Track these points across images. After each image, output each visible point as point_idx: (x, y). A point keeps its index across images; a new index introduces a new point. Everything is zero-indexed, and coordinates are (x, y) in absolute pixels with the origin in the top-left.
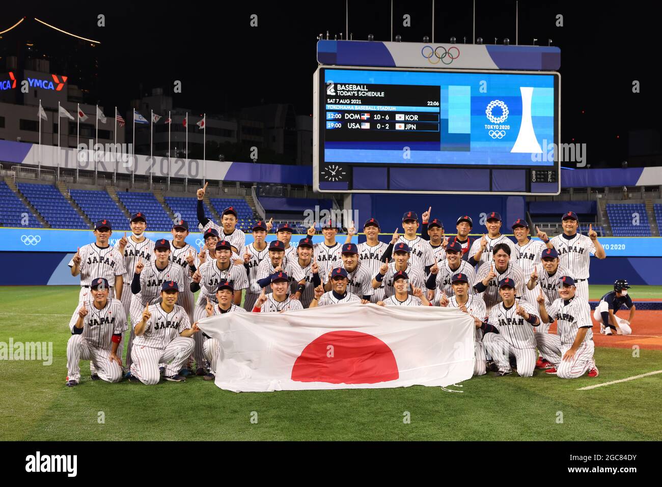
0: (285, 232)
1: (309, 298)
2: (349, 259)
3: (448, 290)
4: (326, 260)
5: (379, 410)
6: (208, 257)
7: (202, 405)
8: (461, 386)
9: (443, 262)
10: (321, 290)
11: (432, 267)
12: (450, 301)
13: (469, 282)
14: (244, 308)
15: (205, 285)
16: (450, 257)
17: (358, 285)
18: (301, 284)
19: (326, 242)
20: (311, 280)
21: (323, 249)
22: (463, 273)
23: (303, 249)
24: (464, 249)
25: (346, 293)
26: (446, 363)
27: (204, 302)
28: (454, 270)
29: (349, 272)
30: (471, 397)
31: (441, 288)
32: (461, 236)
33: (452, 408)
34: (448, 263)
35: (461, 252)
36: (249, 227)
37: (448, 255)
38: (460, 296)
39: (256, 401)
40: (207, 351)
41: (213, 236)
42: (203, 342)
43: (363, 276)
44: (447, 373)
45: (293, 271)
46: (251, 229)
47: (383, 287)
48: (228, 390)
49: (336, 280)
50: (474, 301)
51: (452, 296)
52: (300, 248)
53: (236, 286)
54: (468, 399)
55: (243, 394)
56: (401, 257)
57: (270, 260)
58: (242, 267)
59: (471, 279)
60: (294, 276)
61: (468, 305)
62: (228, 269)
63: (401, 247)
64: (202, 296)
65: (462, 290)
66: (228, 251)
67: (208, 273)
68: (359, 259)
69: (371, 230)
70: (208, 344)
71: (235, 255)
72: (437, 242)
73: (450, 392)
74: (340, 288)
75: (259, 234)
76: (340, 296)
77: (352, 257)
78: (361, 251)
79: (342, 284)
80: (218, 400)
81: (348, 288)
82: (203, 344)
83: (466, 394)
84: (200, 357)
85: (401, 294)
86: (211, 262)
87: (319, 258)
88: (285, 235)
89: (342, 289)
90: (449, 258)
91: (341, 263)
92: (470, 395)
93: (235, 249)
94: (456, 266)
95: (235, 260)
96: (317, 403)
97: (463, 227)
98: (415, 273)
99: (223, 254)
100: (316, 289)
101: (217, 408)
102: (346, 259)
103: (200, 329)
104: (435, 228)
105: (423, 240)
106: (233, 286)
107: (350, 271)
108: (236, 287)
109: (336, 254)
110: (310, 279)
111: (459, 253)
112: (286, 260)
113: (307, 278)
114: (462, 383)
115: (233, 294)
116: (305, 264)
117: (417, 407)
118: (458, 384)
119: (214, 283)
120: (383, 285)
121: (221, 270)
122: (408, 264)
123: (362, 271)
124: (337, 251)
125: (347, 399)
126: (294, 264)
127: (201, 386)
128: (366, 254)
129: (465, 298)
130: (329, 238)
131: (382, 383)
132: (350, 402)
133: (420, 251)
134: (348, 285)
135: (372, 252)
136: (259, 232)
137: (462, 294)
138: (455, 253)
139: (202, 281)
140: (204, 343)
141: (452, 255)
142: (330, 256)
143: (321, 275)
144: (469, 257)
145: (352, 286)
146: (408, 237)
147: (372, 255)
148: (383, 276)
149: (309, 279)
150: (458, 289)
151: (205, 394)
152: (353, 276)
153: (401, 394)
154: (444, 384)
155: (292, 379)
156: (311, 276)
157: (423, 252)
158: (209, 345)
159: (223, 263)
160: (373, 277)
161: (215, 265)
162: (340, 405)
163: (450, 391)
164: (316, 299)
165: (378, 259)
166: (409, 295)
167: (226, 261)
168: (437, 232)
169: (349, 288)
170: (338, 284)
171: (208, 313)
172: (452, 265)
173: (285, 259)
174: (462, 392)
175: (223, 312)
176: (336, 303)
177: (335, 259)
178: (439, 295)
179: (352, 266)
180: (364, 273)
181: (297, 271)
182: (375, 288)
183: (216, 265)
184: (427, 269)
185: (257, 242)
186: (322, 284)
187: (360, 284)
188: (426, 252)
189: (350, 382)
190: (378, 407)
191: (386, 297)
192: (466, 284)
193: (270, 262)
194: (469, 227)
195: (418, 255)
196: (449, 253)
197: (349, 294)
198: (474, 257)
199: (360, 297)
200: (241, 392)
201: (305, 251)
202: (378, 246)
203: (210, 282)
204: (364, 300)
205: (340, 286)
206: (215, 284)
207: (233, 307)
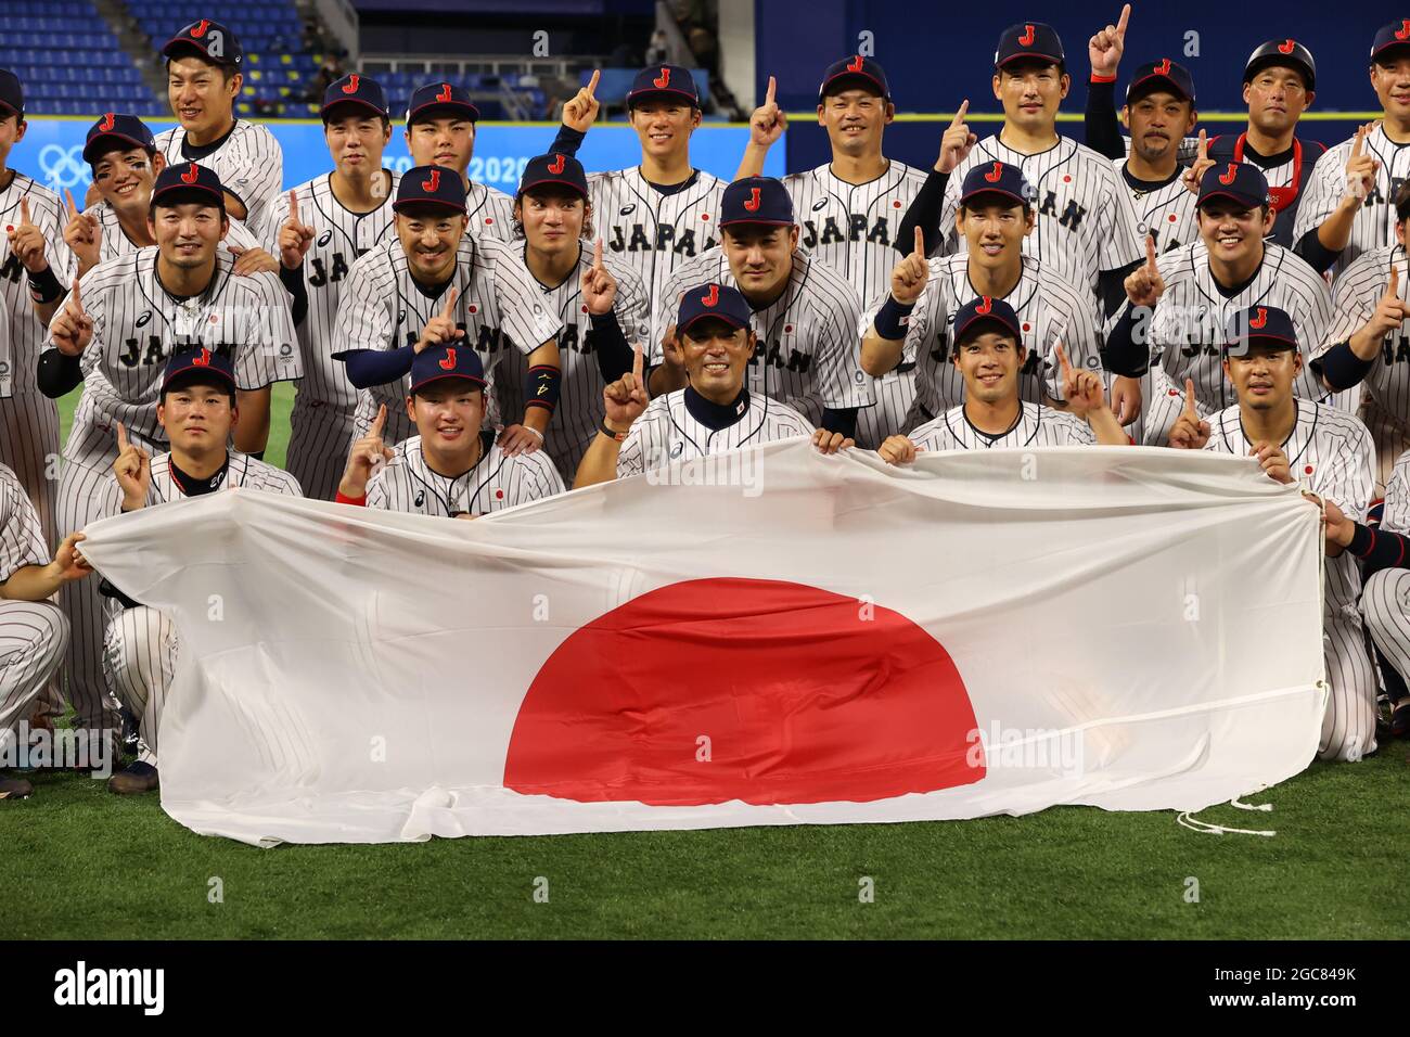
0: (444, 123)
1: (577, 421)
2: (754, 254)
3: (1205, 379)
4: (646, 247)
5: (903, 919)
6: (113, 238)
7: (109, 904)
8: (1267, 807)
9: (1182, 251)
10: (635, 393)
11: (1134, 277)
12: (1216, 429)
13: (1301, 341)
14: (288, 469)
15: (105, 368)
16: (1217, 230)
17: (803, 364)
18: (540, 369)
19: (650, 166)
20: (586, 343)
21: (634, 200)
22: (1275, 303)
23: (543, 206)
24: (1275, 191)
25: (744, 397)
26: (1193, 709)
27: (100, 440)
28: (1230, 289)
29: (757, 310)
30: (1312, 857)
31: (1173, 371)
32: (1266, 131)
33: (1224, 908)
34: (1204, 259)
35: (1265, 206)
36: (285, 92)
37: (1210, 223)
38: (1259, 407)
39: (349, 883)
40: (123, 660)
41: (126, 147)
42: (105, 623)
43: (821, 320)
44: (1198, 749)
45: (504, 303)
46: (293, 98)
47: (911, 367)
48: (225, 839)
49: (698, 339)
50: (1320, 429)
51: (1224, 408)
52: (527, 201)
53: (242, 371)
54: (1297, 865)
55: (291, 852)
56: (992, 224)
57: (399, 252)
58: (269, 282)
59: (1310, 329)
60: (507, 329)
61: (1293, 448)
62: (206, 293)
63: (991, 177)
64: (89, 415)
65: (1268, 380)
66: (212, 213)
67: (118, 311)
68: (800, 244)
69: (849, 112)
70: (124, 631)
71: (238, 234)
72: (1161, 164)
73: (1216, 836)
74: (718, 375)
75: (352, 136)
76: (716, 411)
77: (766, 243)
78: (807, 205)
79: (726, 358)
80: (182, 880)
81: (757, 376)
82: (104, 630)
83: (1289, 843)
84: (92, 688)
85: (991, 401)
86: (132, 258)
87: (614, 236)
88: (441, 137)
89: (727, 380)
90: (1214, 237)
91: (720, 265)
92: (1302, 845)
93: (238, 204)
94: (1242, 268)
95: (238, 254)
96: (623, 892)
97: (1274, 89)
98: (1058, 304)
99: (186, 226)
100: (611, 389)
101: (178, 918)
102: (739, 254)
103: (90, 568)
104: (1160, 98)
105: (1085, 152)
106: (230, 367)
107: (759, 302)
108: (246, 374)
109: (691, 221)
110: (582, 335)
111: (1257, 211)
112: (474, 254)
113: (568, 335)
114: (1269, 794)
115: (233, 404)
116: (555, 270)
117: (1069, 904)
118: (1254, 799)
119: (144, 355)
120: (910, 358)
121: (179, 298)
122: (1023, 260)
123: (815, 302)
124: (700, 207)
125: (757, 870)
126: (507, 276)
127: (101, 821)
128: (830, 221)
129: (1284, 413)
130: (660, 149)
131: (911, 797)
132: (771, 884)
133: (1073, 203)
134: (754, 361)
135: (859, 208)
136: (352, 123)
137: (1270, 397)
138: (1241, 212)
139: (91, 350)
140: (111, 627)
141: (1230, 223)
142: (665, 233)
143: (630, 319)
144: (1298, 232)
145: (772, 369)
146: (1022, 136)
147: (857, 223)
148: (907, 310)
149: (575, 339)
150: (1253, 380)
151: (122, 855)
152: (777, 326)
153: (997, 848)
154: (1189, 798)
155: (505, 786)
156: (585, 326)
157: (1087, 206)
158: (130, 636)
159: (186, 268)
160: (866, 325)
161: (147, 275)
162: (730, 899)
163: (1217, 830)
164: (611, 434)
165: (885, 242)
166: (1025, 404)
167: (198, 257)
168: (1161, 116)
169: (760, 376)
170: (708, 358)
171: (126, 492)
172: (1224, 269)
173: (466, 247)
174: (1271, 833)
175: (193, 486)
176: (701, 443)
177: (687, 244)
178: (1164, 401)
179: (766, 284)
180: (824, 309)
181: (519, 302)
182: (877, 373)
183: (156, 273)
184: (1109, 286)
185: (348, 170)
186: (638, 366)
187: (807, 357)
188: (1101, 209)
189: (765, 798)
190: (898, 905)
191: (923, 412)
192: (1287, 354)
193: (401, 265)
194: (1301, 92)
195: (1063, 221)
196: (1213, 215)
197: (758, 402)
198: (1321, 235)
199: (809, 416)
200: (285, 845)
201: (552, 213)
202: (883, 184)
203: (126, 351)
204: (827, 434)
205: (716, 366)
206: (148, 361)
207: (239, 462)
